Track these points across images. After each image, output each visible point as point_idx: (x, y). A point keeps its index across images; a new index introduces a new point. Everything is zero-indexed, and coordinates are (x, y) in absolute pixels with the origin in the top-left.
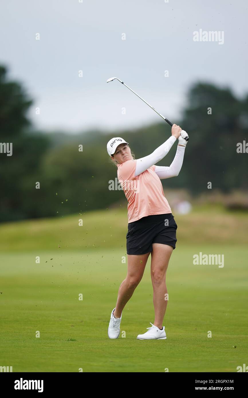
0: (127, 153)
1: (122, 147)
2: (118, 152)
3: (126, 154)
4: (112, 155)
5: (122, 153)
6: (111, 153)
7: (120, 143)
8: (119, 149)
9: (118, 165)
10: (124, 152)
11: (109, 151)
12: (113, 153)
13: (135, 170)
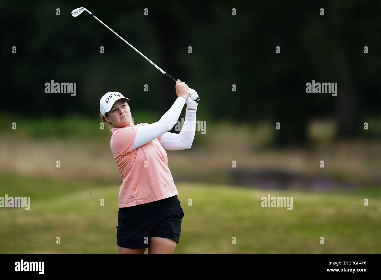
0: (125, 112)
1: (120, 105)
2: (115, 110)
3: (124, 114)
4: (106, 114)
5: (120, 111)
6: (105, 110)
7: (118, 98)
8: (116, 106)
9: (112, 130)
10: (122, 110)
11: (103, 108)
12: (108, 110)
13: (133, 142)
